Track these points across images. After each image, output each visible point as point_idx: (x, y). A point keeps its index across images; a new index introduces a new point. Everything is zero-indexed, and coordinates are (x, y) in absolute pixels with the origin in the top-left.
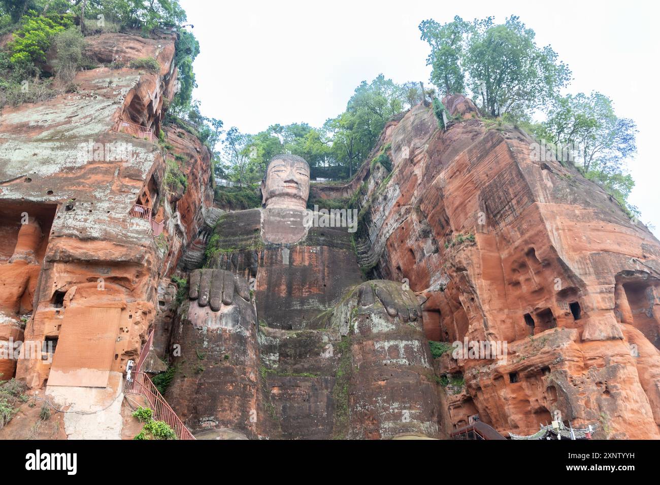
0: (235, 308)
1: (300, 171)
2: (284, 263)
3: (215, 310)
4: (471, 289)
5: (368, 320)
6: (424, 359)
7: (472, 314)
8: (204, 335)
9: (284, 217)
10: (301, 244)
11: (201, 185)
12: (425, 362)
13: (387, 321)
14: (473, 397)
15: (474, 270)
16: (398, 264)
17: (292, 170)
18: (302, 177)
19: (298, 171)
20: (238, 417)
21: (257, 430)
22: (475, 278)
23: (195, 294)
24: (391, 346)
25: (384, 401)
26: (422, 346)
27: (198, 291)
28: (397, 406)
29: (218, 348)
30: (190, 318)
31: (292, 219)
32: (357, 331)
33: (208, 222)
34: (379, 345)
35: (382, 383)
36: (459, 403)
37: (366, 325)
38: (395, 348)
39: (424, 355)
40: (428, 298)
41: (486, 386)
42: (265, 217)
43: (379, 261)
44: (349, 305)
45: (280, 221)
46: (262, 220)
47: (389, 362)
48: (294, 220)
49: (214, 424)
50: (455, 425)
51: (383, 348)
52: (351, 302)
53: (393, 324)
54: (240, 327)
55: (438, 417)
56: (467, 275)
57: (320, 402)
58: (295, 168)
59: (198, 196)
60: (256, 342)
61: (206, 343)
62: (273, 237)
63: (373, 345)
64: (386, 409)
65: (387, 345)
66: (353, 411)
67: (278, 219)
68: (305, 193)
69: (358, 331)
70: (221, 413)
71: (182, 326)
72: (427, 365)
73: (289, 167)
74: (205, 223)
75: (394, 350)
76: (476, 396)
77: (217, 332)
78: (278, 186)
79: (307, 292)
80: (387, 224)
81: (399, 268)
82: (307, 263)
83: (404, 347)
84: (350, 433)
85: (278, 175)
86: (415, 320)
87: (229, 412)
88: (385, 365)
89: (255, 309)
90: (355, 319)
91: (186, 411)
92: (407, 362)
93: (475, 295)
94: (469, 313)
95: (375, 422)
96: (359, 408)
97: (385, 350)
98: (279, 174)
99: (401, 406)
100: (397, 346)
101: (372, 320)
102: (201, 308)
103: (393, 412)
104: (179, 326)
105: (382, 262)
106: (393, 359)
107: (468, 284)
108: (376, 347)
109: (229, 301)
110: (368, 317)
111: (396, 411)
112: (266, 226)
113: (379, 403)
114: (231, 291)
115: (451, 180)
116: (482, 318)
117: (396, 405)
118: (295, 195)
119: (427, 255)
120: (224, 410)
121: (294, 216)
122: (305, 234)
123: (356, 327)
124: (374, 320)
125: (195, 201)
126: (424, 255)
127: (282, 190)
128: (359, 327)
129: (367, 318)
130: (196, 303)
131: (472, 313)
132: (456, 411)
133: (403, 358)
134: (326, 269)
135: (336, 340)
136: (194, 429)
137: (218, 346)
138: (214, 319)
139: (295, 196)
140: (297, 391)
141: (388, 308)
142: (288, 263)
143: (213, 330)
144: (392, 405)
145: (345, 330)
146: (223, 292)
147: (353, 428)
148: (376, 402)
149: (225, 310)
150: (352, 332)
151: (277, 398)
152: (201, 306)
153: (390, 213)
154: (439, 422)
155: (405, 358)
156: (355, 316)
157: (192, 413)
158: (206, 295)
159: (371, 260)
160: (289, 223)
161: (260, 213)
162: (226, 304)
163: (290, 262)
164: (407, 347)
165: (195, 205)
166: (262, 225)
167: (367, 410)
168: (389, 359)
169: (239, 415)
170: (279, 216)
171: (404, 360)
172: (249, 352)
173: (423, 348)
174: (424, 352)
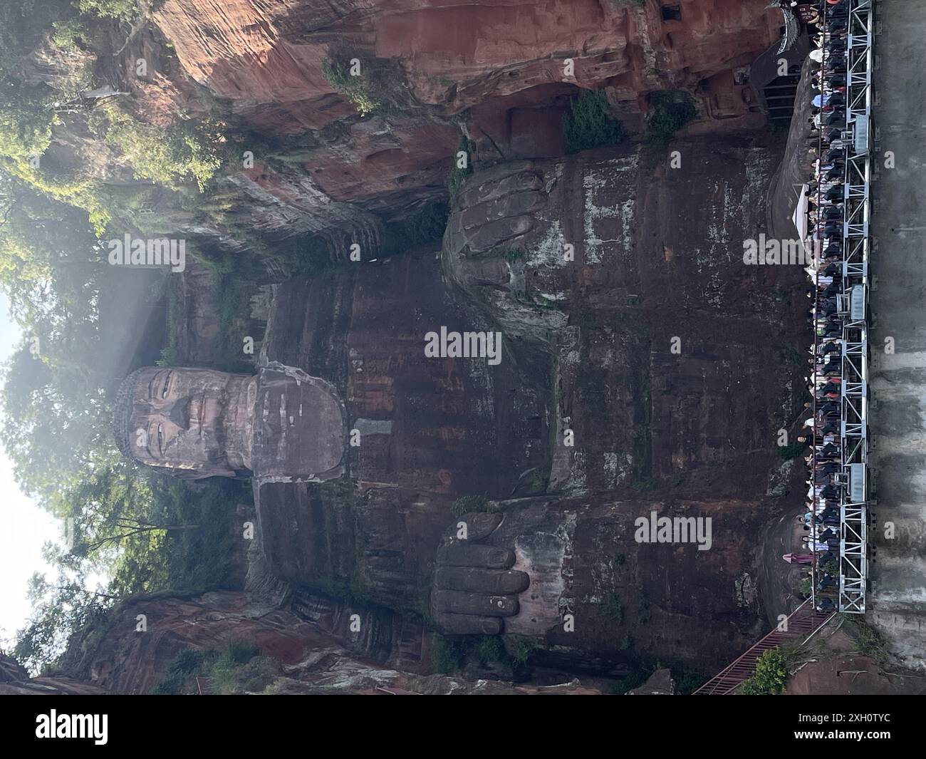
0: (520, 542)
1: (160, 391)
2: (389, 432)
3: (525, 583)
4: (492, 77)
5: (540, 274)
6: (621, 165)
7: (542, 77)
8: (577, 602)
9: (277, 430)
10: (343, 394)
11: (211, 619)
12: (627, 164)
13: (543, 235)
14: (700, 79)
15: (456, 71)
16: (393, 181)
17: (157, 411)
18: (173, 385)
19: (159, 397)
20: (735, 536)
21: (758, 499)
22: (471, 70)
23: (493, 623)
24: (595, 233)
25: (705, 253)
26: (596, 168)
27: (487, 617)
28: (715, 231)
29: (603, 575)
30: (543, 632)
31: (282, 412)
32: (560, 296)
33: (278, 600)
34: (594, 255)
35: (668, 254)
36: (708, 99)
37: (551, 278)
38: (600, 224)
39: (614, 164)
40: (484, 133)
41: (684, 60)
42: (278, 474)
43: (372, 212)
44: (505, 308)
45: (286, 438)
46: (287, 480)
47: (627, 239)
48: (283, 407)
49: (749, 580)
50: (751, 109)
51: (599, 249)
52: (499, 304)
53: (550, 225)
54: (560, 532)
55: (736, 147)
56: (465, 84)
57: (701, 372)
58: (153, 403)
59: (237, 625)
60: (585, 500)
61: (593, 599)
62: (327, 456)
63: (592, 266)
64: (720, 251)
65: (593, 241)
66: (720, 311)
67: (282, 444)
68: (213, 382)
69: (562, 294)
70: (728, 569)
71: (557, 646)
72: (634, 160)
73: (151, 418)
74: (282, 607)
75: (603, 226)
76: (698, 74)
77: (571, 578)
78: (198, 442)
79: (454, 383)
80: (297, 200)
81: (401, 180)
82: (388, 381)
83: (599, 205)
84: (763, 317)
85: (168, 444)
86: (541, 178)
87: (726, 553)
88: (633, 245)
89: (516, 501)
90: (535, 299)
91: (725, 634)
92: (630, 202)
93: (505, 71)
94: (537, 81)
95: (743, 273)
96: (717, 299)
97: (603, 245)
98: (166, 439)
99: (715, 222)
100: (595, 221)
101: (542, 266)
102: (522, 609)
103: (726, 237)
104: (558, 653)
105: (376, 206)
106: (622, 230)
107: (483, 83)
108: (597, 261)
109: (506, 557)
110: (533, 272)
111: (724, 232)
112: (301, 471)
113: (708, 263)
114: (486, 551)
115: (243, 88)
116: (552, 61)
117: (713, 232)
118: (219, 403)
119: (388, 128)
120: (723, 562)
121: (274, 408)
122: (319, 383)
123: (552, 297)
124: (540, 262)
125: (252, 631)
126: (387, 135)
127: (209, 433)
128: (554, 292)
129: (536, 274)
130: (510, 621)
131: (540, 76)
132: (722, 105)
133: (620, 209)
134: (399, 338)
135: (576, 335)
136: (757, 616)
137: (598, 576)
138: (545, 584)
139: (223, 405)
140: (679, 416)
141: (516, 232)
142: (389, 422)
143: (567, 586)
144: (714, 238)
145: (557, 320)
146: (489, 568)
147: (755, 312)
148: (705, 267)
149: (524, 561)
150: (560, 306)
151: (693, 457)
152: (517, 610)
153: (276, 194)
154: (745, 144)
155: (621, 206)
156: (530, 299)
157: (728, 621)
158: (496, 601)
159: (367, 228)
160: (291, 419)
161: (269, 485)
162: (513, 560)
163: (386, 419)
164: (598, 202)
165: (259, 631)
166: (299, 480)
167: (720, 285)
168: (623, 238)
169: (732, 534)
170: (276, 441)
171: (625, 208)
172: (609, 515)
173: (601, 166)
174: (606, 165)
